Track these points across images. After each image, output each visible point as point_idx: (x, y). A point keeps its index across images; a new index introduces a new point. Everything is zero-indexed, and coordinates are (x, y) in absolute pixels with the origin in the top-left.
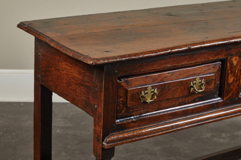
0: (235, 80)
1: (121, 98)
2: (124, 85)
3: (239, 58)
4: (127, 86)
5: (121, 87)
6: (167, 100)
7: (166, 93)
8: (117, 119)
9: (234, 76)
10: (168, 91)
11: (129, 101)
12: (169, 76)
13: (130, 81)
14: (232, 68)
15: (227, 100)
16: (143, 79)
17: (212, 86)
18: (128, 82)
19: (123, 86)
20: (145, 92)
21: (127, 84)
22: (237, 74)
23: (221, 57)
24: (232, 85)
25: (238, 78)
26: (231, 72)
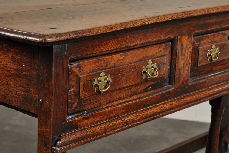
0: (185, 64)
1: (73, 87)
2: (76, 70)
3: (189, 38)
4: (79, 72)
5: (73, 74)
6: (121, 89)
7: (120, 80)
8: (68, 115)
9: (184, 59)
10: (121, 78)
11: (82, 91)
12: (121, 59)
13: (82, 65)
14: (182, 49)
15: (177, 89)
16: (95, 62)
17: (164, 71)
18: (80, 67)
19: (75, 72)
20: (98, 79)
21: (79, 70)
22: (187, 57)
23: (172, 36)
24: (183, 70)
25: (188, 62)
26: (182, 55)
